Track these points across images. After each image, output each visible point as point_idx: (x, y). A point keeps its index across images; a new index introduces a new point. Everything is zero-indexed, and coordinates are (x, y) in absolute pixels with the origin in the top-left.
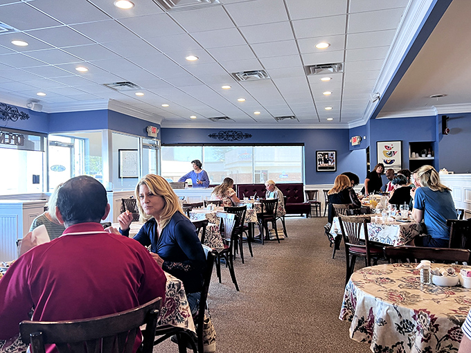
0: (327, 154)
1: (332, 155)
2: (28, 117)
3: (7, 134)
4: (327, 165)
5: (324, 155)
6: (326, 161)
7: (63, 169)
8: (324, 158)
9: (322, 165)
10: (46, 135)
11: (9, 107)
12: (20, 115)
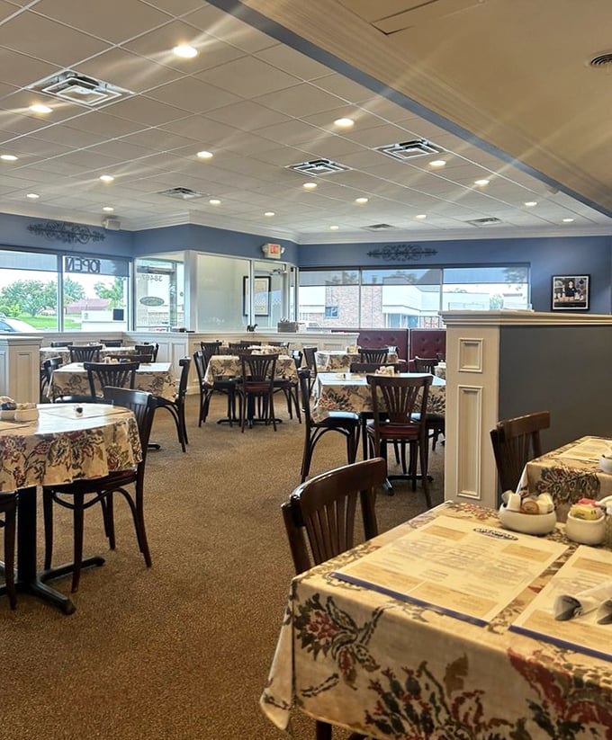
0: (573, 280)
1: (582, 282)
2: (103, 237)
3: (78, 259)
4: (571, 299)
5: (566, 282)
6: (570, 293)
7: (159, 302)
8: (567, 288)
9: (561, 300)
10: (132, 259)
11: (78, 226)
12: (91, 236)
